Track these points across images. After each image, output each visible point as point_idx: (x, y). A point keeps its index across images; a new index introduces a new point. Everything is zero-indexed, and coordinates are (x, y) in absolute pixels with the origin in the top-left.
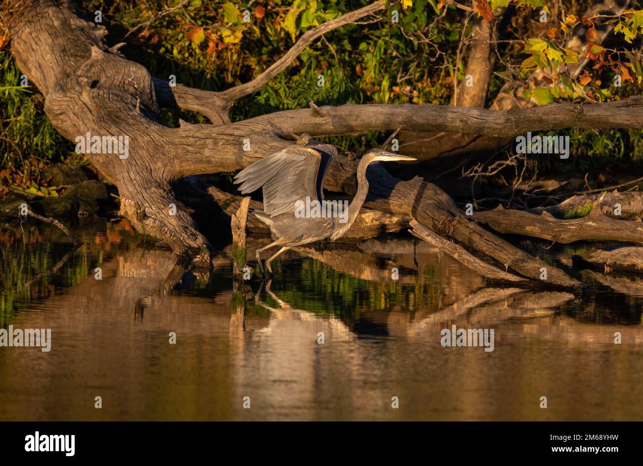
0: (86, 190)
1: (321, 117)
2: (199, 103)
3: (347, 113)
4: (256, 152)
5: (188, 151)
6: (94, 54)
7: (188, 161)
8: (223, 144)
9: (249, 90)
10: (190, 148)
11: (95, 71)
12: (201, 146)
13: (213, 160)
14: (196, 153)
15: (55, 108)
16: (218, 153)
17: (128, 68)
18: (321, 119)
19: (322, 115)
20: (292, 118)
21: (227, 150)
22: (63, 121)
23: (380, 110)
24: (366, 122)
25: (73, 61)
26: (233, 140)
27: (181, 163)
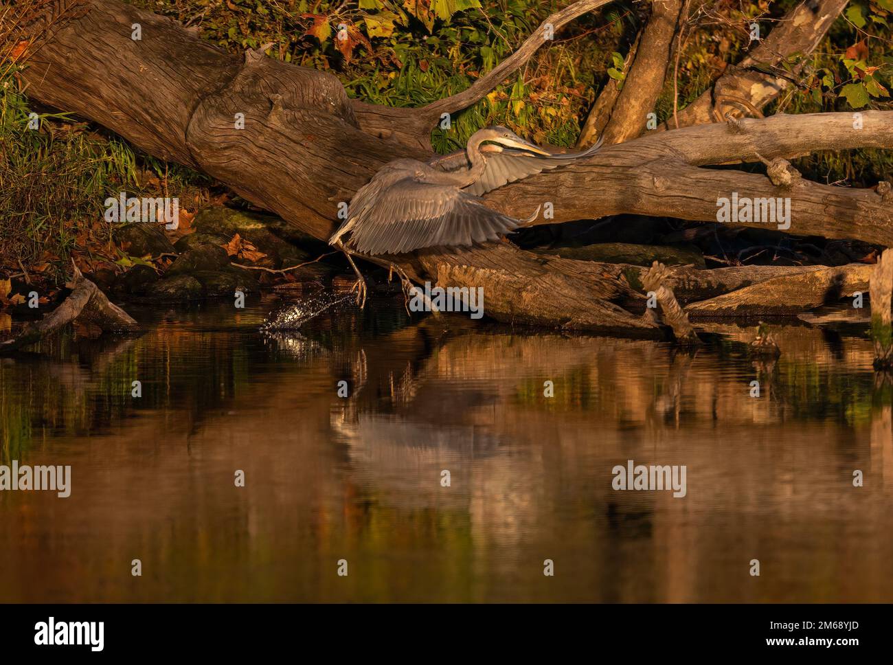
0: (205, 259)
1: (742, 134)
2: (388, 124)
3: (783, 126)
4: (669, 188)
5: (526, 192)
6: (250, 60)
7: (527, 206)
8: (592, 180)
9: (462, 103)
10: (529, 188)
11: (265, 84)
12: (550, 184)
13: (577, 202)
14: (543, 194)
15: (217, 140)
16: (587, 193)
17: (316, 78)
18: (742, 137)
19: (743, 132)
20: (699, 137)
21: (602, 188)
22: (230, 158)
23: (834, 121)
24: (813, 139)
25: (200, 72)
26: (612, 173)
27: (516, 210)
